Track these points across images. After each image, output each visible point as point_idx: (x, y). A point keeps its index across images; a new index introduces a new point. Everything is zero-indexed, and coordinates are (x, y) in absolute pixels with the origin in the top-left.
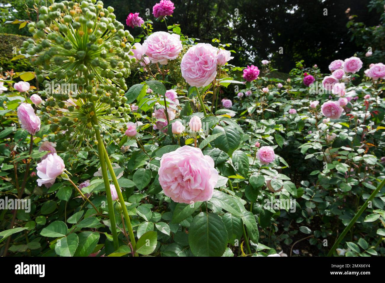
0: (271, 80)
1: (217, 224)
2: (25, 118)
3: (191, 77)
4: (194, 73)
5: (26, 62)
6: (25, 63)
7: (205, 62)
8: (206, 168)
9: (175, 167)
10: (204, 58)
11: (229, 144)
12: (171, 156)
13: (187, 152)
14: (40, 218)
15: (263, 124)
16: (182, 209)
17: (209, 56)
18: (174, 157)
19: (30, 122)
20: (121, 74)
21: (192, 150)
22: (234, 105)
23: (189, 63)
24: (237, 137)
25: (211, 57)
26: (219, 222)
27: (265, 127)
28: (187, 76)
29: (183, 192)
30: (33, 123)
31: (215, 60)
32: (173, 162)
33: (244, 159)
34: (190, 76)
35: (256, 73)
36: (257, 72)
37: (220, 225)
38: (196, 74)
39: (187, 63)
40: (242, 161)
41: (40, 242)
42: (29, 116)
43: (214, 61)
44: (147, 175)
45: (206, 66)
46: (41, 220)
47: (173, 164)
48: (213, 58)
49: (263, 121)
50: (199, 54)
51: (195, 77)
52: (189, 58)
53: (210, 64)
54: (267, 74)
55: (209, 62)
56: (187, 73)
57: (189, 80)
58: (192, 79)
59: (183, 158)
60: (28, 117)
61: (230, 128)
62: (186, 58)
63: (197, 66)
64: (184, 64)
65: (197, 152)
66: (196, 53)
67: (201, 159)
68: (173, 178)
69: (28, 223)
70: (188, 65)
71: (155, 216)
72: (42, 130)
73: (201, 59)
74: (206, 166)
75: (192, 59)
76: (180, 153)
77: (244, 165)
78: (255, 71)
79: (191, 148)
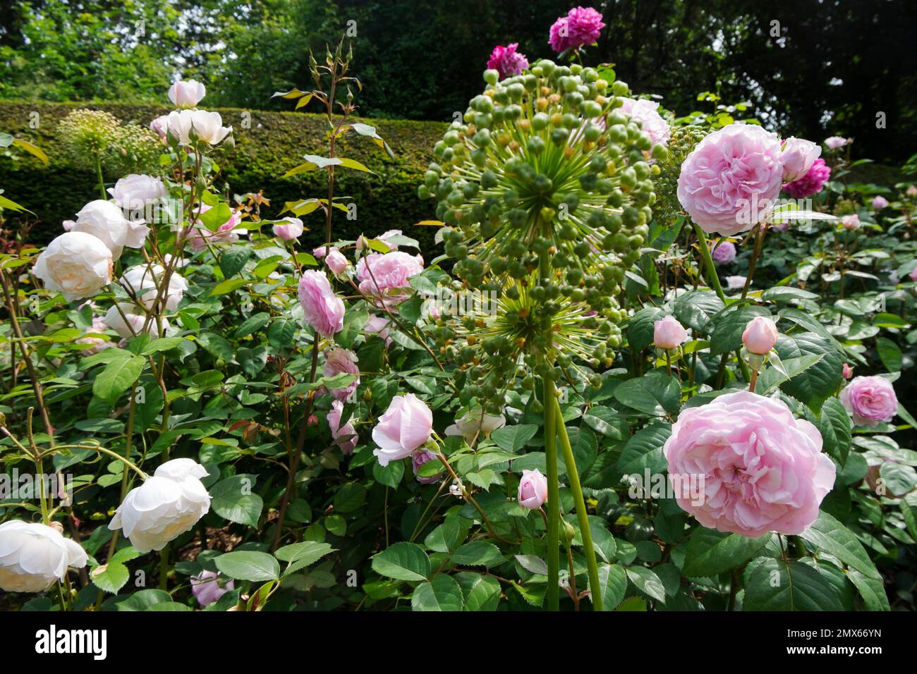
0: (851, 188)
1: (818, 593)
2: (316, 303)
3: (710, 211)
4: (718, 200)
5: (261, 165)
6: (260, 168)
7: (747, 171)
8: (805, 454)
9: (720, 444)
10: (745, 162)
11: (812, 380)
12: (706, 415)
13: (752, 408)
14: (333, 519)
15: (843, 312)
16: (713, 544)
17: (760, 158)
18: (715, 420)
19: (327, 312)
20: (639, 240)
21: (762, 404)
22: (741, 256)
23: (705, 177)
24: (832, 363)
25: (766, 159)
26: (823, 588)
27: (847, 320)
28: (698, 207)
29: (738, 507)
30: (332, 314)
31: (777, 166)
32: (715, 432)
33: (838, 417)
34: (706, 209)
35: (820, 175)
36: (824, 173)
37: (825, 596)
38: (724, 202)
39: (699, 176)
40: (834, 423)
41: (333, 571)
42: (324, 299)
43: (776, 168)
44: (585, 441)
45: (752, 183)
46: (335, 523)
47: (713, 438)
48: (771, 163)
49: (841, 303)
50: (731, 154)
51: (722, 210)
52: (703, 164)
53: (762, 176)
54: (840, 175)
55: (758, 172)
56: (698, 200)
57: (704, 217)
58: (709, 214)
59: (742, 425)
60: (321, 302)
61: (812, 338)
62: (695, 163)
63: (726, 182)
64: (689, 179)
65: (778, 411)
66: (723, 151)
67: (791, 427)
68: (711, 469)
69: (309, 528)
70: (702, 181)
71: (623, 549)
72: (347, 329)
73: (737, 166)
74: (804, 448)
75: (710, 166)
76: (730, 410)
77: (838, 433)
78: (817, 171)
79: (757, 399)
